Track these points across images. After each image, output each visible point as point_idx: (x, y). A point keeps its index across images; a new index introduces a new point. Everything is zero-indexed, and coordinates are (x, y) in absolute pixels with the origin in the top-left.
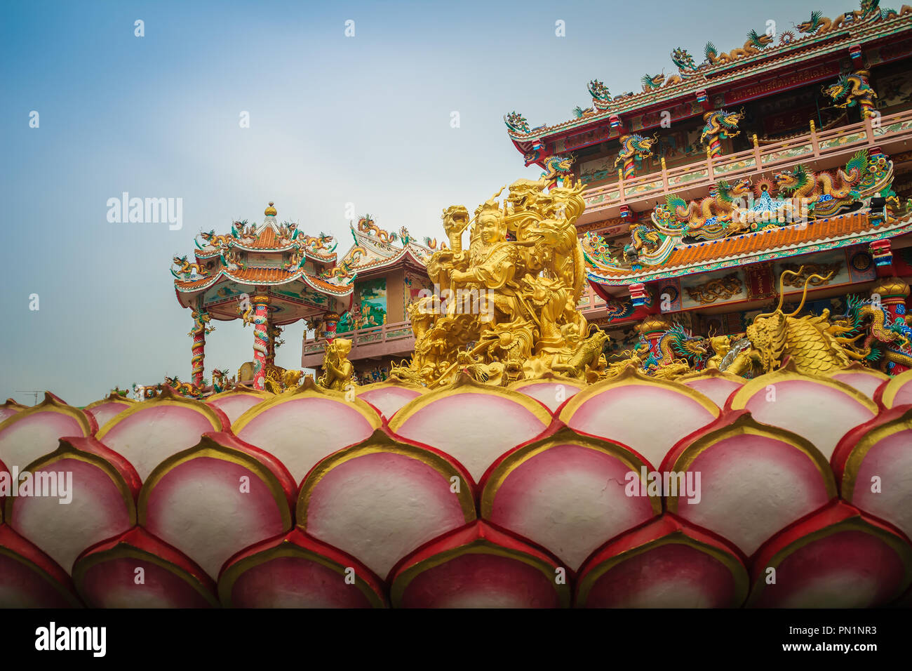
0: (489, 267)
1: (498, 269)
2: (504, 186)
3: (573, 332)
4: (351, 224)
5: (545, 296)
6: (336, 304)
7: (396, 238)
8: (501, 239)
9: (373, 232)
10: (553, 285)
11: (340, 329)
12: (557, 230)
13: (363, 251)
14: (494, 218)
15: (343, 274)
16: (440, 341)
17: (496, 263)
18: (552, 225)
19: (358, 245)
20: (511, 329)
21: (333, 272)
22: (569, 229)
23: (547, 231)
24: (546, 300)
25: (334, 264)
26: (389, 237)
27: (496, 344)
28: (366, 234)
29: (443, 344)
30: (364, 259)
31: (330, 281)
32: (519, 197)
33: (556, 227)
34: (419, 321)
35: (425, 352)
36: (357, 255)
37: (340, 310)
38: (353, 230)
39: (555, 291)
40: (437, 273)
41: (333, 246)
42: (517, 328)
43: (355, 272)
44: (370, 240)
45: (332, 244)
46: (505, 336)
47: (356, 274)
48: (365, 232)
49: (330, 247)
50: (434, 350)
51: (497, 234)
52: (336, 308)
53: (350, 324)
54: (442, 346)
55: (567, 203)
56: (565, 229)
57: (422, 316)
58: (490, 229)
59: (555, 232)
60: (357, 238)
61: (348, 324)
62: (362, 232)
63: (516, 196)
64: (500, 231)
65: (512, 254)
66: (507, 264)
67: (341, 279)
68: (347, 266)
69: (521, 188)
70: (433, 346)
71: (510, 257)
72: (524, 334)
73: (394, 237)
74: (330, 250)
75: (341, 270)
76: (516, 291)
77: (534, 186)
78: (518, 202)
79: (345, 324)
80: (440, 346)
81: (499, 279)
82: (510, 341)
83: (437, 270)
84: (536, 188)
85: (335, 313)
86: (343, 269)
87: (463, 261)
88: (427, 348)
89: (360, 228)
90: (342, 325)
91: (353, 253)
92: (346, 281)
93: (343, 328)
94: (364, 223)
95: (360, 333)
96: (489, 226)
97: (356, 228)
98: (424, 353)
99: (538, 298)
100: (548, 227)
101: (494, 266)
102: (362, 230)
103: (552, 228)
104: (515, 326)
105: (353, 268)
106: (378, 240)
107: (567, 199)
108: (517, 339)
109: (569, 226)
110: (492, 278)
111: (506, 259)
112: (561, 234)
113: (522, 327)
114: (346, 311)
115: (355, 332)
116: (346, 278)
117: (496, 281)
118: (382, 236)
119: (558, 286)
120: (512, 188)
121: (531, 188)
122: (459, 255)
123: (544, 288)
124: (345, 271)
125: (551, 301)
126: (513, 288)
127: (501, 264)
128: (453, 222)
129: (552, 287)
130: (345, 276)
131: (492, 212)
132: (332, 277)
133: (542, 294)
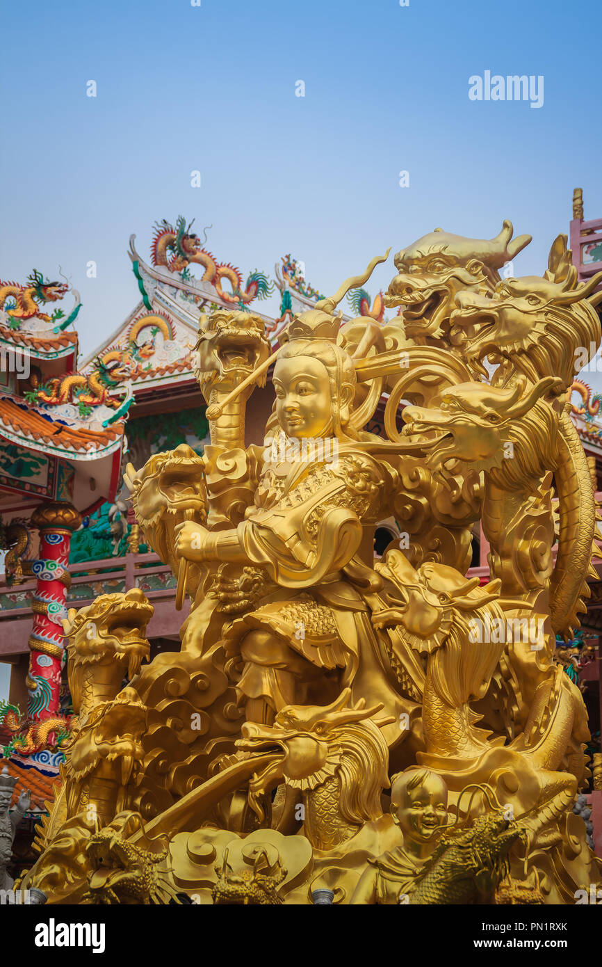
0: (281, 522)
1: (309, 530)
2: (383, 255)
3: (425, 799)
4: (132, 244)
5: (438, 623)
6: (71, 479)
7: (265, 287)
8: (338, 431)
9: (196, 270)
10: (463, 592)
11: (89, 550)
12: (491, 417)
13: (164, 325)
14: (318, 368)
15: (94, 395)
16: (125, 744)
17: (303, 509)
18: (476, 403)
19: (149, 308)
20: (321, 727)
21: (65, 388)
22: (532, 415)
23: (464, 419)
24: (437, 640)
25: (69, 365)
26: (243, 287)
27: (271, 770)
28: (175, 276)
29: (133, 753)
30: (165, 347)
31: (58, 413)
32: (416, 295)
33: (489, 410)
34: (88, 665)
35: (82, 773)
36: (146, 336)
37: (83, 497)
38: (137, 263)
39: (469, 611)
40: (155, 519)
41: (68, 312)
42: (340, 723)
43: (129, 389)
44: (187, 294)
45: (66, 305)
46: (303, 747)
47: (130, 397)
48: (172, 269)
49: (59, 314)
50: (107, 768)
51: (325, 414)
52: (70, 491)
53: (117, 535)
54: (128, 758)
55: (541, 328)
56: (519, 415)
57: (94, 651)
58: (306, 400)
59: (490, 425)
60: (149, 286)
61: (111, 536)
62: (163, 271)
63: (410, 290)
64: (335, 407)
65: (360, 484)
66: (339, 515)
67: (86, 409)
68: (104, 371)
69: (429, 264)
70: (104, 753)
71: (351, 490)
72: (359, 746)
73: (257, 284)
74: (60, 322)
75: (88, 384)
76: (370, 594)
77: (472, 256)
78: (415, 306)
79: (105, 536)
80: (120, 759)
81: (310, 559)
82: (313, 765)
83: (156, 509)
84: (477, 265)
85: (68, 506)
86: (93, 381)
87: (244, 479)
88: (87, 760)
89: (158, 259)
90: (97, 536)
91: (135, 330)
92: (102, 416)
93: (97, 545)
94: (170, 244)
95: (143, 565)
96: (301, 392)
97: (147, 260)
98: (78, 775)
99: (416, 627)
100: (466, 408)
101: (297, 522)
102: (165, 264)
103: (477, 411)
104: (332, 717)
105: (124, 378)
106: (212, 293)
107: (542, 318)
108: (336, 760)
109: (531, 404)
110: (291, 558)
111: (336, 500)
112: (506, 432)
113: (355, 721)
114: (101, 501)
115: (129, 560)
116: (104, 407)
117: (303, 566)
118: (225, 282)
119: (478, 594)
120: (404, 264)
121: (461, 262)
122: (231, 462)
123: (433, 600)
124: (99, 387)
125: (454, 642)
126: (360, 585)
127: (320, 514)
128: (219, 364)
129: (458, 599)
130: (99, 400)
131: (313, 348)
132: (60, 403)
133: (432, 617)
